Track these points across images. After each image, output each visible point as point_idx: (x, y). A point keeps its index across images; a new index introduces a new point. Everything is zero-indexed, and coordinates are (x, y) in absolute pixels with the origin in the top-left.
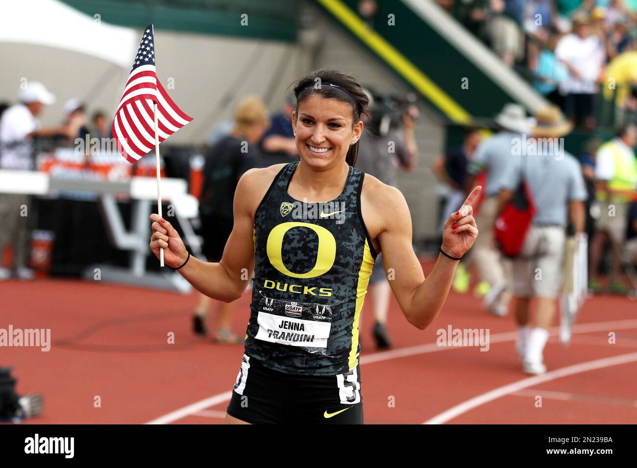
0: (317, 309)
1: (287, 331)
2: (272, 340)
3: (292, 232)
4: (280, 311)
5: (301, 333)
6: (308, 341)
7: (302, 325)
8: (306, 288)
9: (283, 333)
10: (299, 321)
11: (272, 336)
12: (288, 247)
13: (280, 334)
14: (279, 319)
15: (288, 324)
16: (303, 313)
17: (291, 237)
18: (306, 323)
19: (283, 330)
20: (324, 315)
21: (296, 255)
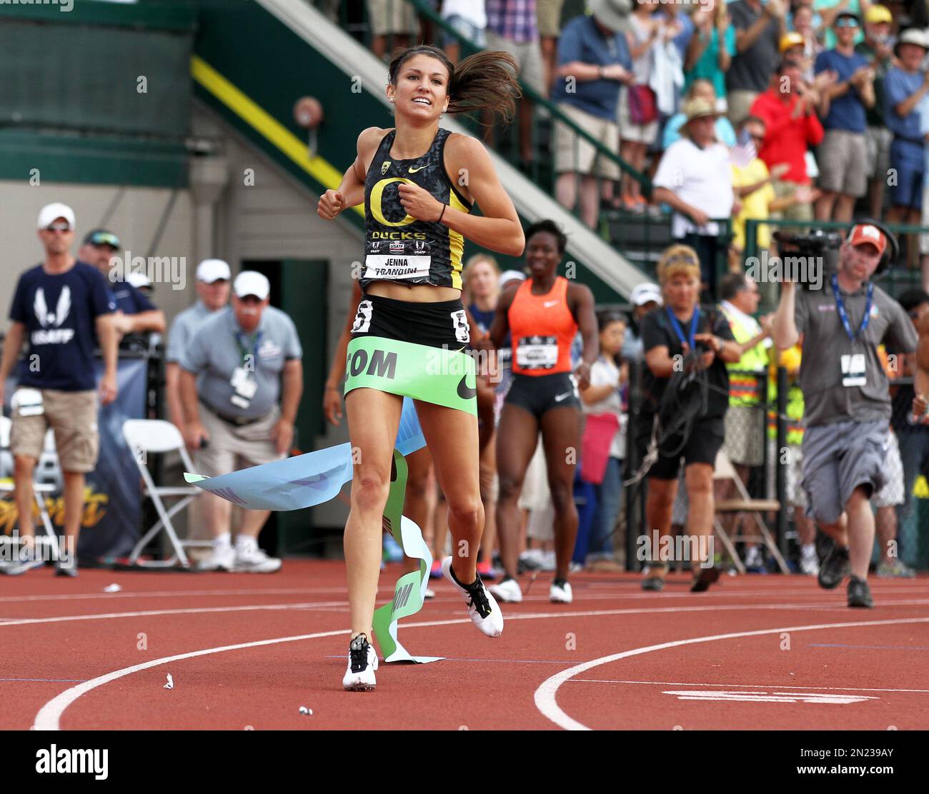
0: (417, 245)
1: (392, 268)
2: (380, 276)
3: (389, 187)
4: (385, 250)
5: (404, 267)
6: (411, 272)
7: (406, 260)
8: (403, 234)
9: (390, 270)
10: (403, 257)
11: (380, 274)
12: (386, 200)
13: (387, 271)
14: (385, 258)
15: (393, 261)
16: (405, 249)
17: (388, 191)
18: (408, 257)
19: (389, 267)
20: (423, 250)
21: (391, 206)
